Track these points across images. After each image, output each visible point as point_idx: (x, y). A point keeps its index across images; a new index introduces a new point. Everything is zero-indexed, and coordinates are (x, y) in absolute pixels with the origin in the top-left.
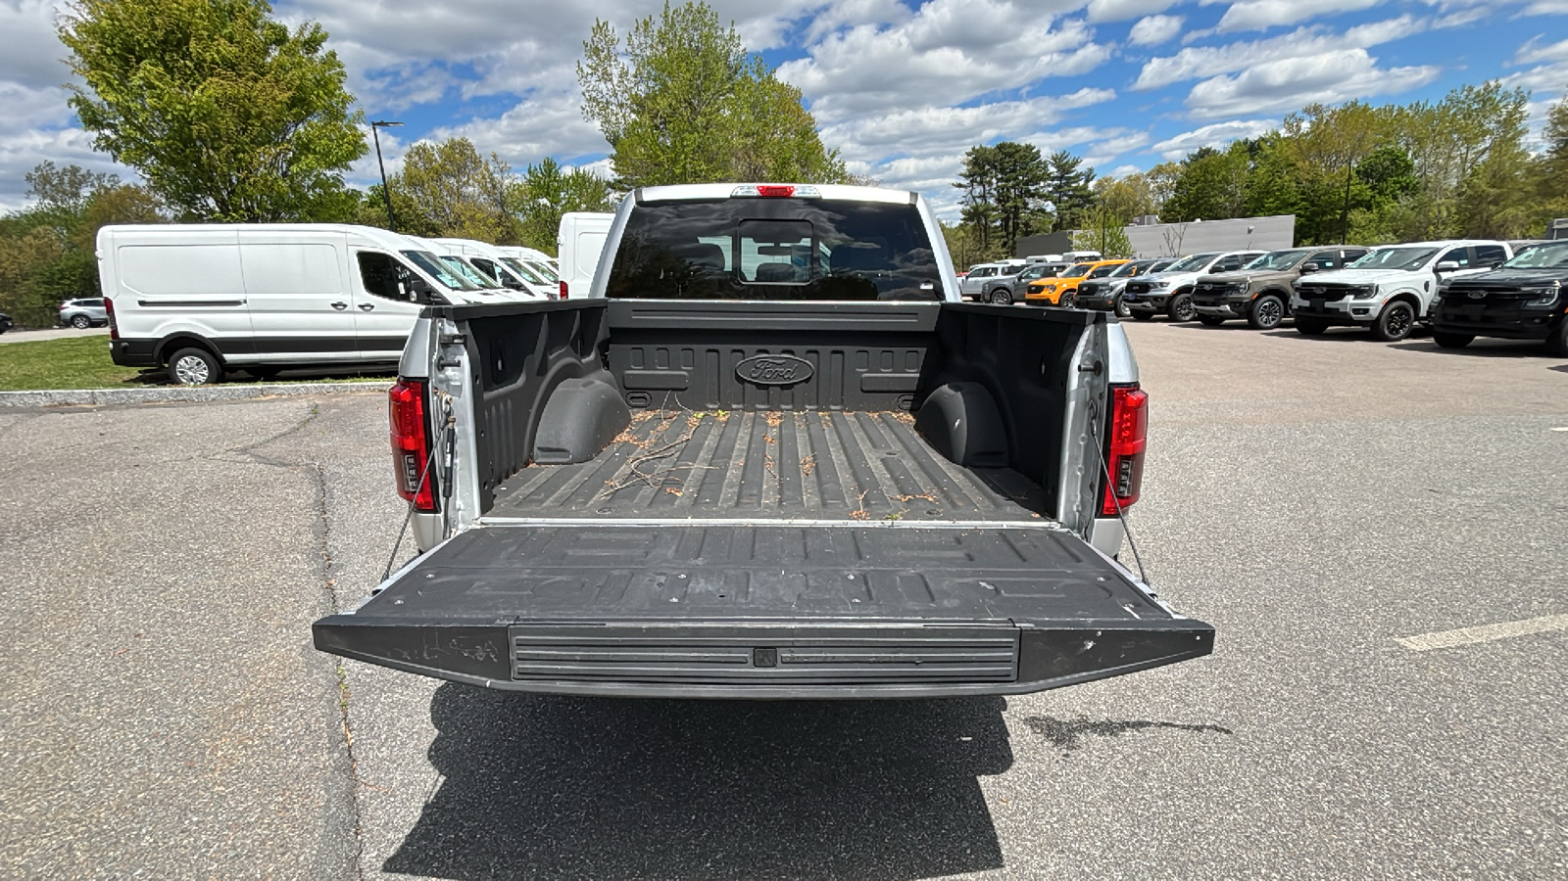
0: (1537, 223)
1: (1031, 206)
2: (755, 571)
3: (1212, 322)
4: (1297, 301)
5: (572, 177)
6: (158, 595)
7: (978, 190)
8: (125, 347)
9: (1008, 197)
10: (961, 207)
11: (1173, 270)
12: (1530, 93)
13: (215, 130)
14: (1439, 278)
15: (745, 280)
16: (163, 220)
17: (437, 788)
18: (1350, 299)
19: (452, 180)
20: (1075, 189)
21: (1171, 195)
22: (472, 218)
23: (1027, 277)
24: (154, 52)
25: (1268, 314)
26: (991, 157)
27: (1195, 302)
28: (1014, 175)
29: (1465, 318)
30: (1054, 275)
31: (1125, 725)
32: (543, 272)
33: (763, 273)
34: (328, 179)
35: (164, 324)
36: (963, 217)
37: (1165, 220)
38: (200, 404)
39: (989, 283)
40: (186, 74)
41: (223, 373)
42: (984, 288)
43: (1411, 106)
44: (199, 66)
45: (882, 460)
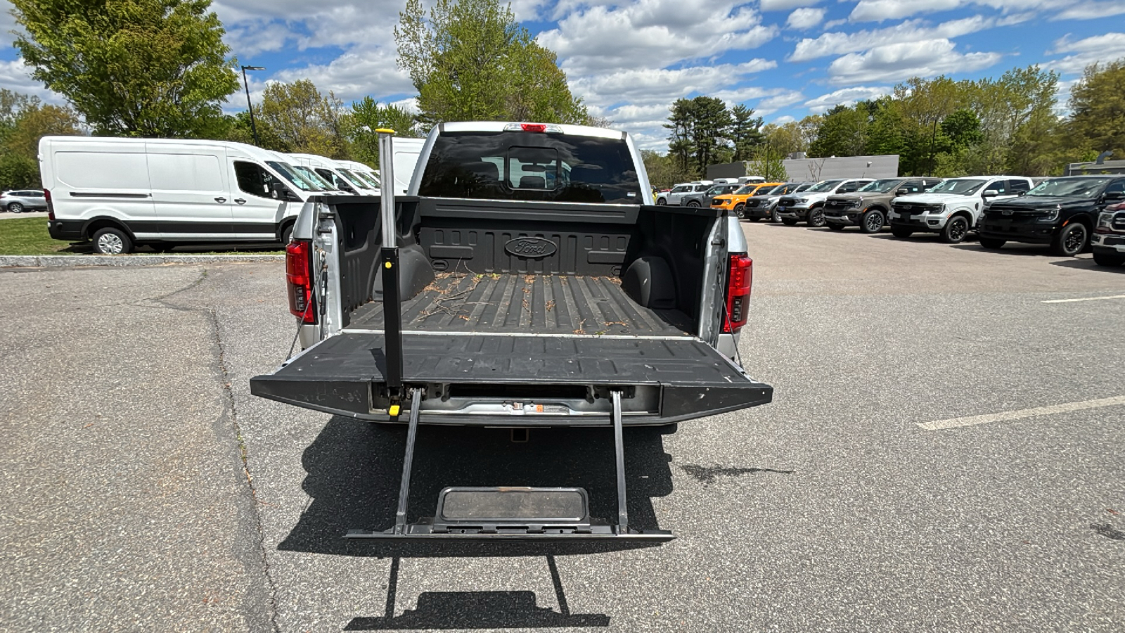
0: (1060, 166)
1: (718, 143)
2: (514, 359)
3: (836, 227)
4: (892, 214)
5: (386, 111)
6: (107, 391)
7: (681, 130)
8: (60, 226)
9: (702, 136)
10: (669, 142)
11: (812, 191)
12: (1059, 75)
13: (125, 68)
14: (985, 201)
15: (512, 187)
16: (79, 133)
17: (309, 505)
18: (927, 214)
19: (300, 111)
20: (748, 132)
21: (816, 139)
22: (314, 140)
23: (712, 193)
24: (79, 9)
25: (874, 223)
26: (691, 107)
27: (825, 213)
28: (706, 120)
29: (999, 228)
30: (731, 192)
31: (743, 471)
32: (367, 180)
33: (524, 182)
34: (210, 107)
35: (90, 210)
36: (670, 149)
37: (811, 156)
38: (118, 268)
39: (686, 197)
40: (103, 26)
41: (133, 246)
42: (682, 200)
43: (981, 81)
44: (113, 22)
45: (598, 304)
